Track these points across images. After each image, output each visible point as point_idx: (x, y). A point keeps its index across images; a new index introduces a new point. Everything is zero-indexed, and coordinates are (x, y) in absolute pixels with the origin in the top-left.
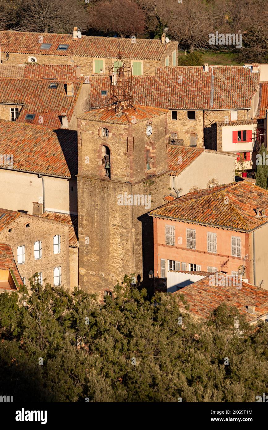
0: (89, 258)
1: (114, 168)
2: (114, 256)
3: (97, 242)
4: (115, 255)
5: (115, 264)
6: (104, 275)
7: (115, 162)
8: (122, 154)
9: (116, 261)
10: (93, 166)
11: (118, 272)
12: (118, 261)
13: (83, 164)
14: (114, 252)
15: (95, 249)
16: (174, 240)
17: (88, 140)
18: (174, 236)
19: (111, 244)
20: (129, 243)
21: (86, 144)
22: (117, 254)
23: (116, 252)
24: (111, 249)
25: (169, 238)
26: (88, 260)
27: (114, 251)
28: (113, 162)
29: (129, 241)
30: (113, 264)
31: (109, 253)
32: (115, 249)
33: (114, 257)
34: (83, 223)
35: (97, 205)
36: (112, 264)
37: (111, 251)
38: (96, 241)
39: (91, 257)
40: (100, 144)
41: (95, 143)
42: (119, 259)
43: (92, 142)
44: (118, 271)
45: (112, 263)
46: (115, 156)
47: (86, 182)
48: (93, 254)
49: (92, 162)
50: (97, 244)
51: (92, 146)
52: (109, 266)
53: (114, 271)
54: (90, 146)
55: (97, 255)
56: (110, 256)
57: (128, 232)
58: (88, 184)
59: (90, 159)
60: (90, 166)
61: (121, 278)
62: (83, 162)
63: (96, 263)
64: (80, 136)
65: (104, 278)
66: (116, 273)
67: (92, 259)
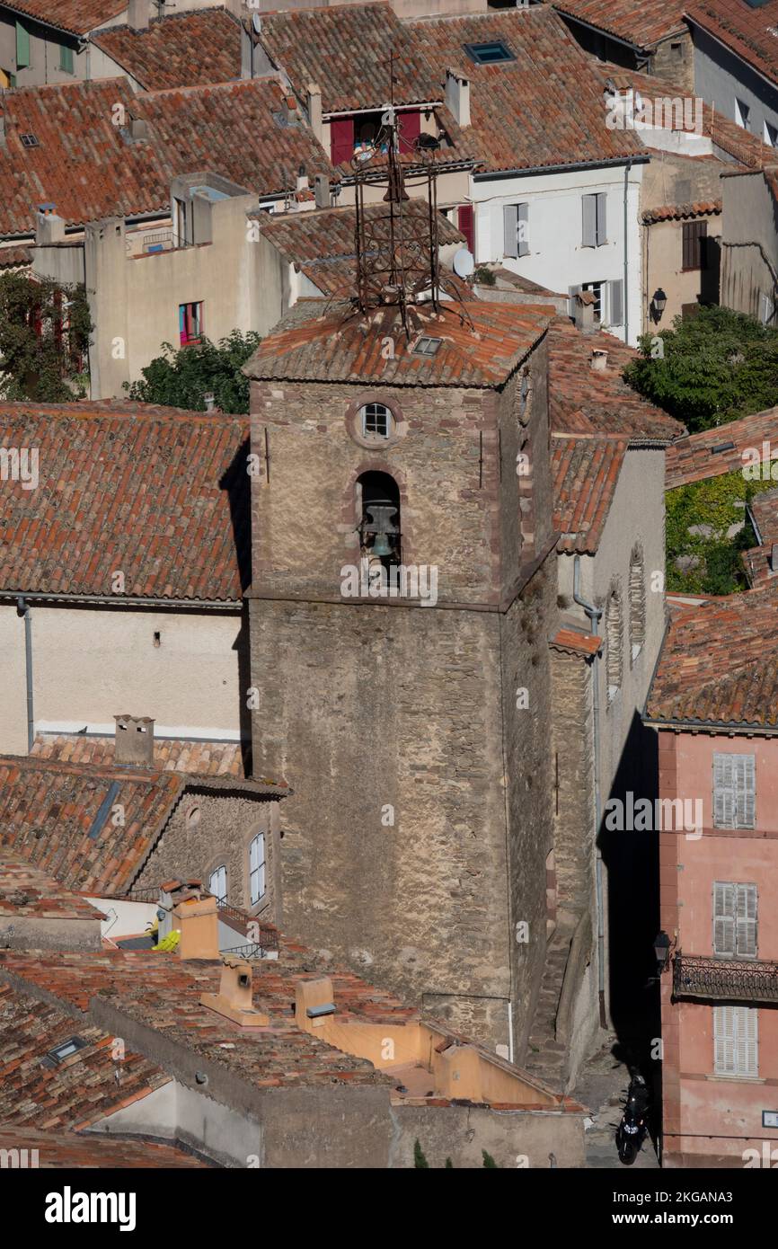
0: (301, 900)
1: (416, 552)
2: (417, 885)
3: (338, 838)
4: (424, 878)
5: (421, 912)
6: (369, 960)
7: (422, 532)
8: (454, 496)
9: (426, 901)
10: (320, 553)
11: (435, 943)
12: (433, 901)
13: (273, 549)
14: (417, 871)
15: (332, 864)
16: (750, 809)
17: (297, 457)
19: (403, 842)
20: (486, 830)
21: (289, 473)
22: (430, 874)
23: (428, 868)
24: (403, 859)
25: (729, 803)
26: (299, 908)
27: (417, 864)
28: (414, 531)
29: (488, 823)
30: (412, 916)
31: (395, 873)
32: (424, 854)
33: (417, 888)
34: (277, 771)
36: (409, 916)
37: (405, 868)
38: (334, 835)
39: (311, 896)
40: (356, 466)
41: (328, 465)
42: (439, 892)
43: (319, 462)
44: (436, 938)
45: (410, 911)
46: (421, 509)
47: (289, 614)
48: (321, 882)
49: (318, 537)
50: (339, 845)
51: (318, 478)
52: (396, 924)
53: (417, 938)
54: (309, 476)
55: (341, 886)
56: (401, 884)
57: (480, 790)
58: (299, 622)
59: (309, 527)
60: (309, 555)
61: (450, 965)
62: (277, 542)
63: (333, 916)
64: (263, 443)
65: (372, 968)
66: (426, 946)
67: (318, 905)
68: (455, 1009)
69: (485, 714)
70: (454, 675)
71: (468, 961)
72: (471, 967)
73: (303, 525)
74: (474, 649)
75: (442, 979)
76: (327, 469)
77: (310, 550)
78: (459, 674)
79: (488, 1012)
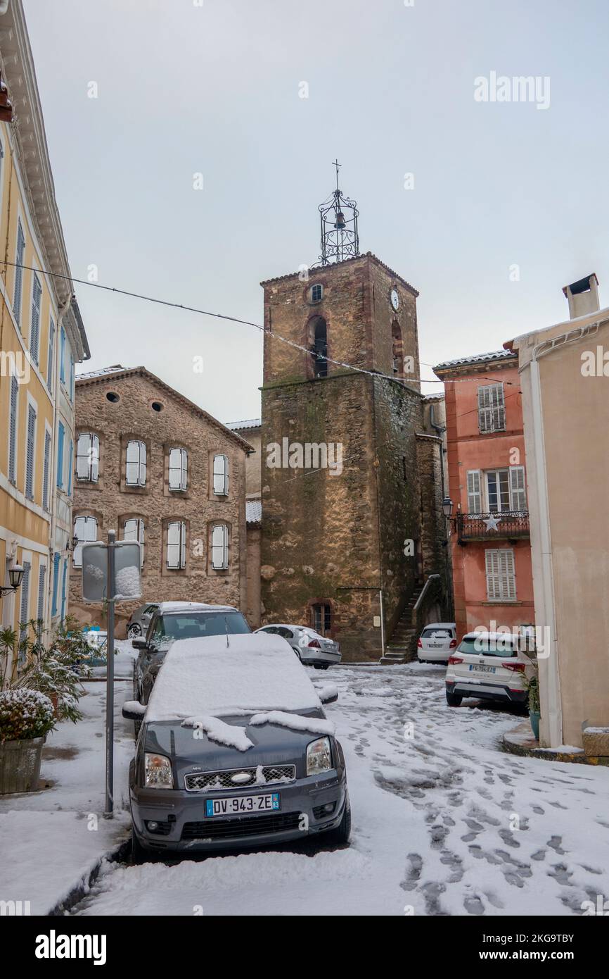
0: (281, 542)
1: (333, 351)
2: (334, 528)
3: (298, 507)
4: (337, 523)
5: (335, 543)
6: (312, 571)
7: (336, 340)
8: (351, 318)
9: (339, 536)
10: (291, 362)
11: (343, 559)
12: (342, 535)
13: (272, 365)
14: (334, 519)
15: (295, 520)
16: (502, 418)
17: (282, 319)
18: (502, 407)
19: (327, 504)
20: (367, 492)
21: (280, 327)
22: (340, 520)
23: (339, 517)
24: (327, 514)
25: (488, 417)
26: (280, 546)
27: (334, 516)
28: (333, 341)
29: (368, 488)
30: (332, 545)
31: (324, 522)
32: (337, 510)
34: (271, 475)
35: (300, 432)
36: (330, 545)
37: (328, 519)
38: (296, 505)
39: (285, 540)
40: (307, 315)
41: (296, 318)
42: (345, 530)
43: (292, 318)
44: (343, 556)
45: (331, 542)
46: (336, 329)
47: (278, 395)
48: (289, 532)
49: (291, 355)
50: (298, 510)
51: (291, 325)
52: (324, 551)
53: (334, 557)
54: (287, 326)
55: (299, 533)
56: (326, 528)
57: (364, 469)
58: (282, 398)
59: (287, 351)
60: (286, 364)
61: (350, 571)
62: (273, 361)
63: (295, 549)
64: (269, 316)
65: (313, 576)
66: (339, 562)
67: (288, 544)
68: (353, 596)
69: (366, 428)
70: (351, 410)
71: (359, 568)
72: (362, 571)
73: (285, 350)
74: (361, 395)
75: (347, 579)
76: (294, 320)
77: (287, 361)
78: (354, 410)
79: (370, 598)
